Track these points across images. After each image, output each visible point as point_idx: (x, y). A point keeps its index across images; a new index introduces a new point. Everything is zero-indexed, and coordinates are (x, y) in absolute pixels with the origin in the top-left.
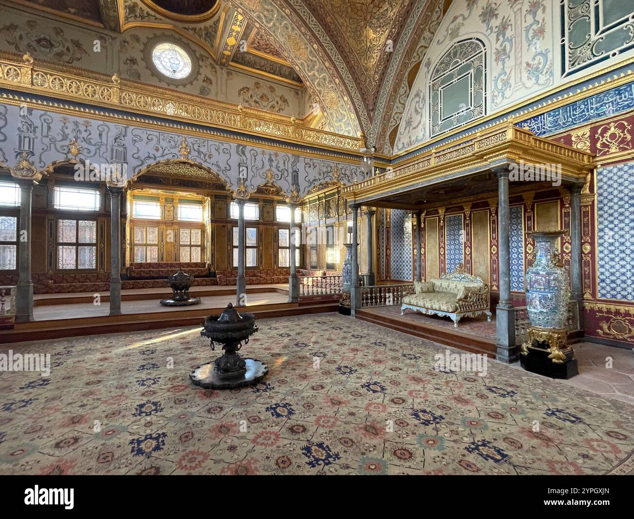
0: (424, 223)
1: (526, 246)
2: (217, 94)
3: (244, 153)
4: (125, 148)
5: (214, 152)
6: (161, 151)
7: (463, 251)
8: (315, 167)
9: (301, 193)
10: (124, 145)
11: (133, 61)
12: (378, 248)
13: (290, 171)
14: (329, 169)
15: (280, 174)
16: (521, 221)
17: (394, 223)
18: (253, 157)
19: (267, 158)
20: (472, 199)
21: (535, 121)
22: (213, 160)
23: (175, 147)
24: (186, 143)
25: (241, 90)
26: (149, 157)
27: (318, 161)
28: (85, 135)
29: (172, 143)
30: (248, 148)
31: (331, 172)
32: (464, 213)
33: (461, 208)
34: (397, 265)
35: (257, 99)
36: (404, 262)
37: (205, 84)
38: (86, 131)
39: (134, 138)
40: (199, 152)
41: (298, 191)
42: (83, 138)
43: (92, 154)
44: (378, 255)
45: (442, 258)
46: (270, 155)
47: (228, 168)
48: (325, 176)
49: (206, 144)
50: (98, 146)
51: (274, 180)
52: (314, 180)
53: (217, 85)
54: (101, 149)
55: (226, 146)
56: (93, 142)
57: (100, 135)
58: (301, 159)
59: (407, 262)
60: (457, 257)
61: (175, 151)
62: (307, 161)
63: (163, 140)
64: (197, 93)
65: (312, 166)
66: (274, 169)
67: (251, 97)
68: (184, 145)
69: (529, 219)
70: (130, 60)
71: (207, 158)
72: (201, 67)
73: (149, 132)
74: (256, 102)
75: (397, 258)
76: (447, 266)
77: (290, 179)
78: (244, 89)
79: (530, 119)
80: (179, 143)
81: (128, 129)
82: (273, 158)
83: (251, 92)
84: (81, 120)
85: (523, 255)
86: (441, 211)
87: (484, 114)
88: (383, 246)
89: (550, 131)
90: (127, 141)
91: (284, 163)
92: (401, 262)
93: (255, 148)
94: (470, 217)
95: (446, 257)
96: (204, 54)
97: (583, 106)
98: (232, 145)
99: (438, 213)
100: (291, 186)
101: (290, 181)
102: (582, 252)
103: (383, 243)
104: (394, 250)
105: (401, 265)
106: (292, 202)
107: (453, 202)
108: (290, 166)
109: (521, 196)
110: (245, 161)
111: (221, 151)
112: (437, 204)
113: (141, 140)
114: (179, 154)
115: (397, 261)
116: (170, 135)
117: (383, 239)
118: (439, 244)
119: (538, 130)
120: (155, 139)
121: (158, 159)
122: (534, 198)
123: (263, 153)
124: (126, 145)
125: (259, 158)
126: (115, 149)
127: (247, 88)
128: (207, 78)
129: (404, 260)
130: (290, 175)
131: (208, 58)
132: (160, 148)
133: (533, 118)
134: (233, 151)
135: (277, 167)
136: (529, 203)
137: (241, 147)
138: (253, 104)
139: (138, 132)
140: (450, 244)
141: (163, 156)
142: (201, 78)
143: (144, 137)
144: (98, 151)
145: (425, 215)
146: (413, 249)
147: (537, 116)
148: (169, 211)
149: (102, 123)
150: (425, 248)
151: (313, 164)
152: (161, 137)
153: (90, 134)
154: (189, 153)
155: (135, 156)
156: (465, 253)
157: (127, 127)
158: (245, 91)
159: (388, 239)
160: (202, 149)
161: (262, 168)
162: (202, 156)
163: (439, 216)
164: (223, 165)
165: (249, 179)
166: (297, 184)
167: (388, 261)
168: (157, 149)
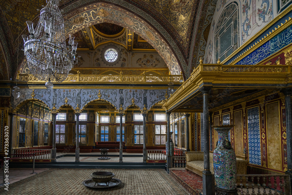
0: (213, 120)
3: (122, 93)
4: (81, 98)
5: (111, 95)
6: (92, 97)
8: (155, 94)
9: (148, 108)
12: (192, 135)
13: (143, 98)
14: (163, 94)
15: (138, 100)
18: (126, 94)
19: (132, 93)
22: (110, 98)
26: (88, 100)
27: (158, 91)
28: (69, 95)
29: (96, 93)
30: (124, 91)
31: (164, 95)
33: (229, 110)
37: (123, 62)
38: (69, 93)
39: (83, 94)
40: (105, 95)
43: (71, 102)
44: (193, 139)
46: (133, 91)
47: (115, 101)
48: (161, 98)
49: (107, 91)
50: (73, 98)
51: (135, 103)
52: (155, 101)
53: (128, 61)
55: (115, 91)
56: (71, 97)
57: (73, 94)
58: (148, 91)
61: (96, 96)
62: (151, 92)
64: (120, 66)
65: (153, 93)
66: (135, 98)
68: (99, 93)
71: (107, 97)
73: (88, 90)
77: (142, 102)
80: (98, 93)
82: (135, 93)
84: (68, 90)
88: (196, 134)
90: (81, 95)
91: (140, 94)
93: (127, 90)
94: (233, 115)
96: (123, 48)
98: (118, 89)
99: (219, 113)
100: (143, 105)
101: (143, 103)
103: (196, 132)
108: (143, 95)
110: (122, 96)
111: (113, 93)
112: (218, 108)
113: (85, 94)
114: (97, 97)
117: (196, 129)
120: (90, 93)
121: (90, 100)
123: (130, 91)
124: (81, 97)
125: (128, 94)
126: (77, 98)
128: (124, 59)
130: (143, 99)
131: (124, 50)
134: (118, 93)
135: (137, 97)
137: (121, 90)
139: (84, 91)
141: (92, 99)
142: (121, 59)
143: (86, 92)
144: (73, 100)
145: (214, 115)
149: (74, 90)
150: (214, 135)
151: (154, 92)
152: (92, 92)
153: (71, 94)
154: (101, 96)
155: (84, 100)
157: (81, 90)
158: (139, 60)
160: (106, 94)
161: (130, 98)
162: (106, 97)
163: (219, 115)
164: (114, 99)
165: (124, 104)
166: (146, 104)
167: (199, 143)
168: (90, 97)
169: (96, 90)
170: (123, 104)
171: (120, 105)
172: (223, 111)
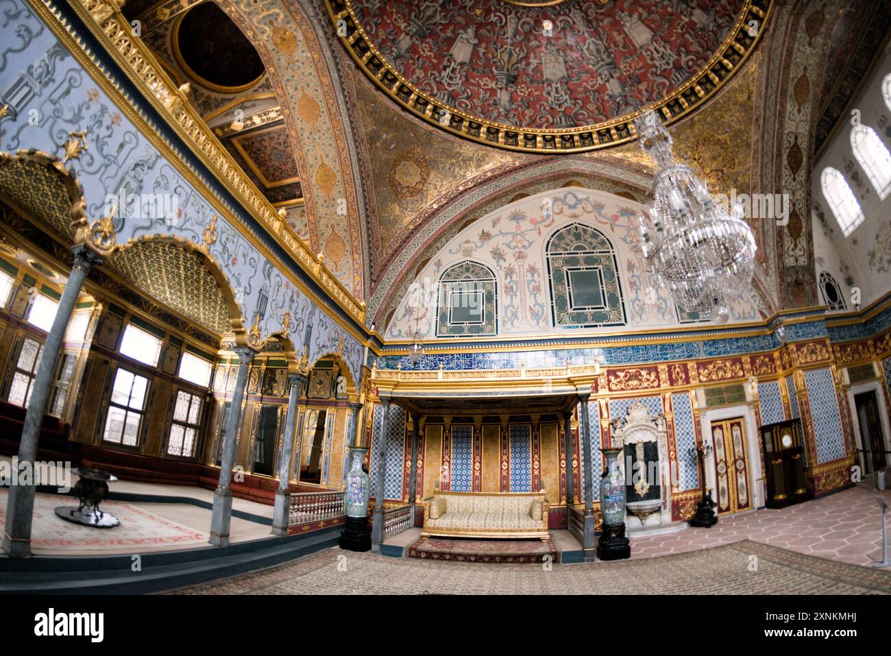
0: (424, 430)
1: (533, 462)
7: (472, 466)
16: (529, 439)
22: (235, 269)
32: (474, 426)
33: (470, 420)
47: (248, 290)
59: (395, 476)
60: (464, 472)
66: (292, 315)
69: (536, 437)
76: (451, 483)
85: (531, 470)
86: (448, 420)
87: (495, 334)
95: (451, 473)
99: (443, 421)
109: (529, 416)
112: (442, 411)
118: (443, 457)
122: (540, 420)
123: (287, 286)
125: (281, 291)
129: (389, 473)
136: (535, 423)
140: (456, 459)
145: (426, 422)
146: (406, 461)
150: (423, 461)
156: (474, 469)
163: (444, 425)
165: (265, 318)
170: (262, 316)
172: (455, 420)
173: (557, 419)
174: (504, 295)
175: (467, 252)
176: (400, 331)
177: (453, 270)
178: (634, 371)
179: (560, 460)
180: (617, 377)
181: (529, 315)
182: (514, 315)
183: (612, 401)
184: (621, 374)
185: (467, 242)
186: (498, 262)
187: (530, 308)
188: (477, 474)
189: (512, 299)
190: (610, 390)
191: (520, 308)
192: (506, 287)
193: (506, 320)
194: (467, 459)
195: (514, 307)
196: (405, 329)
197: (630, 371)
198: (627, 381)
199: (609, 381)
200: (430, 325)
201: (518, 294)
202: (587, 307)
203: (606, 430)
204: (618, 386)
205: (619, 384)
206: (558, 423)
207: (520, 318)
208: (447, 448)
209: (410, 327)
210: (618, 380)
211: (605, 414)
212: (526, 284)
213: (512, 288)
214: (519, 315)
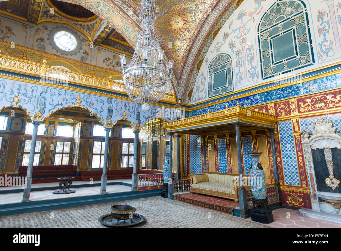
0: (207, 143)
2: (91, 61)
3: (111, 103)
4: (46, 99)
5: (95, 102)
6: (65, 101)
7: (227, 159)
8: (149, 110)
9: (141, 125)
10: (45, 97)
11: (42, 40)
12: (183, 156)
13: (136, 112)
14: (157, 111)
15: (130, 114)
16: (252, 144)
17: (192, 141)
18: (116, 104)
19: (124, 104)
20: (229, 131)
21: (254, 97)
22: (94, 106)
23: (73, 99)
24: (80, 97)
25: (105, 59)
26: (58, 104)
28: (24, 91)
29: (72, 96)
30: (114, 100)
32: (226, 139)
33: (224, 136)
34: (194, 167)
35: (114, 65)
36: (197, 165)
37: (84, 55)
38: (24, 89)
39: (51, 94)
40: (86, 101)
41: (140, 123)
42: (23, 93)
43: (27, 102)
44: (183, 160)
45: (217, 163)
46: (125, 103)
47: (102, 111)
48: (155, 114)
49: (91, 97)
50: (30, 98)
51: (127, 117)
52: (148, 117)
53: (91, 56)
54: (32, 99)
55: (102, 98)
56: (28, 96)
57: (32, 92)
59: (199, 165)
60: (224, 162)
61: (74, 101)
63: (68, 95)
64: (79, 59)
66: (127, 111)
67: (111, 63)
68: (79, 98)
69: (255, 144)
70: (40, 39)
71: (91, 105)
72: (83, 45)
73: (60, 91)
74: (113, 66)
75: (194, 162)
76: (219, 168)
77: (135, 116)
78: (107, 58)
79: (251, 96)
80: (76, 97)
81: (48, 88)
82: (127, 105)
83: (111, 61)
84: (22, 84)
86: (215, 137)
87: (232, 90)
88: (186, 155)
89: (260, 102)
90: (47, 95)
91: (133, 108)
92: (195, 165)
93: (117, 100)
94: (229, 141)
95: (219, 162)
96: (85, 38)
97: (271, 94)
98: (105, 98)
99: (214, 138)
100: (136, 121)
101: (136, 118)
102: (277, 161)
103: (186, 153)
104: (192, 157)
105: (195, 167)
106: (136, 130)
107: (221, 132)
108: (136, 109)
109: (250, 132)
110: (111, 107)
111: (99, 101)
112: (213, 133)
113: (55, 95)
114: (75, 103)
115: (194, 164)
116: (72, 92)
117: (186, 151)
118: (215, 155)
119: (255, 101)
120: (63, 94)
121: (63, 105)
122: (256, 134)
123: (122, 102)
125: (119, 105)
126: (40, 99)
127: (108, 58)
128: (86, 52)
129: (197, 163)
130: (136, 114)
131: (87, 41)
132: (65, 99)
133: (253, 95)
134: (105, 101)
135: (129, 110)
136: (254, 135)
137: (110, 99)
138: (112, 67)
139: (54, 90)
140: (220, 155)
141: (66, 104)
142: (82, 51)
143: (57, 93)
144: (30, 100)
145: (208, 138)
146: (202, 157)
147: (254, 95)
148: (51, 130)
149: (34, 85)
150: (208, 157)
152: (67, 93)
153: (27, 91)
154: (81, 102)
155: (51, 103)
156: (228, 161)
157: (48, 87)
158: (107, 60)
159: (188, 151)
160: (89, 100)
161: (121, 110)
162: (88, 104)
163: (214, 139)
164: (99, 109)
165: (113, 117)
166: (139, 120)
167: (188, 164)
168: (63, 100)
169: (73, 93)
170: (111, 116)
171: (108, 117)
172: (218, 136)
173: (266, 133)
174: (236, 67)
175: (218, 49)
176: (196, 98)
177: (213, 62)
178: (320, 96)
179: (269, 157)
180: (305, 102)
181: (248, 75)
182: (241, 77)
183: (301, 120)
184: (309, 101)
185: (218, 43)
186: (232, 49)
187: (249, 71)
188: (229, 163)
189: (239, 69)
190: (300, 112)
191: (243, 73)
192: (237, 63)
193: (237, 81)
194: (225, 155)
195: (240, 73)
196: (197, 97)
197: (316, 97)
198: (314, 104)
199: (299, 106)
200: (206, 93)
201: (242, 65)
202: (283, 60)
203: (298, 139)
204: (306, 109)
205: (307, 108)
206: (267, 135)
207: (244, 79)
208: (216, 151)
209: (199, 96)
210: (306, 105)
211: (297, 129)
212: (246, 57)
213: (239, 62)
214: (243, 77)
